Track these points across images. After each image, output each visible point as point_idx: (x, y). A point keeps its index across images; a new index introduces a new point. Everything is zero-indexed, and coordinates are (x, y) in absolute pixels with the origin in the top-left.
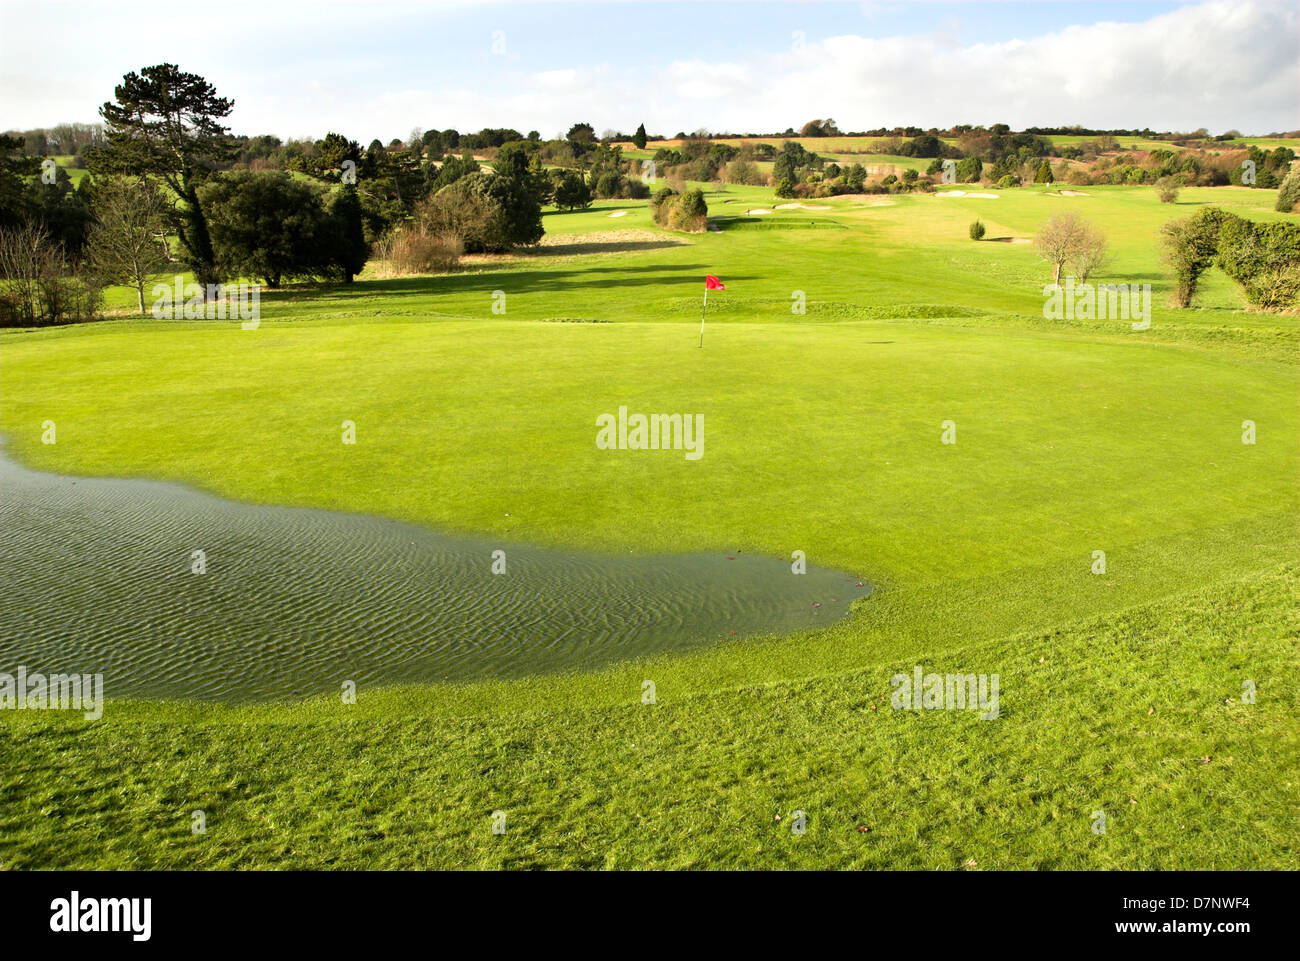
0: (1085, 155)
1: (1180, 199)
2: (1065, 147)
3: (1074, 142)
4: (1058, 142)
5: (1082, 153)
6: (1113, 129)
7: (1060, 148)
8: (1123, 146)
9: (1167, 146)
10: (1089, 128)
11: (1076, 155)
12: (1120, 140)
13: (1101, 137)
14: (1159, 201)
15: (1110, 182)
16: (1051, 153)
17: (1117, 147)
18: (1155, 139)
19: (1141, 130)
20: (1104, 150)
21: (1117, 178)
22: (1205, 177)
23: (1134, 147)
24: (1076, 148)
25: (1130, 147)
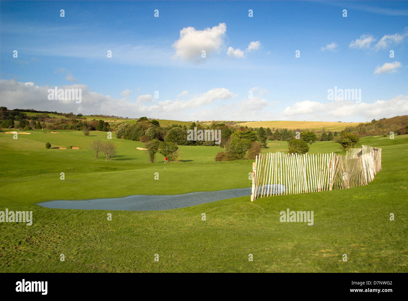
0: (39, 119)
1: (90, 135)
2: (31, 116)
3: (34, 115)
4: (28, 114)
5: (38, 119)
6: (44, 111)
7: (30, 117)
8: (50, 117)
9: (64, 117)
10: (36, 110)
11: (36, 119)
12: (49, 115)
13: (43, 113)
14: (84, 135)
15: (61, 129)
16: (27, 118)
17: (48, 117)
18: (58, 115)
19: (54, 112)
20: (45, 118)
21: (63, 128)
22: (89, 128)
23: (54, 117)
24: (35, 117)
25: (53, 117)
